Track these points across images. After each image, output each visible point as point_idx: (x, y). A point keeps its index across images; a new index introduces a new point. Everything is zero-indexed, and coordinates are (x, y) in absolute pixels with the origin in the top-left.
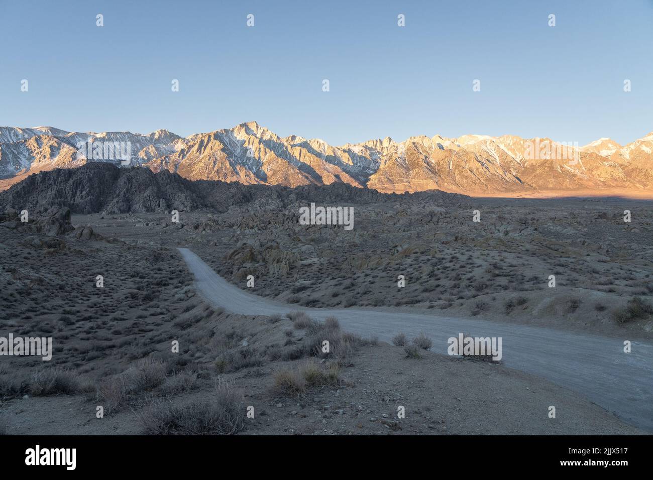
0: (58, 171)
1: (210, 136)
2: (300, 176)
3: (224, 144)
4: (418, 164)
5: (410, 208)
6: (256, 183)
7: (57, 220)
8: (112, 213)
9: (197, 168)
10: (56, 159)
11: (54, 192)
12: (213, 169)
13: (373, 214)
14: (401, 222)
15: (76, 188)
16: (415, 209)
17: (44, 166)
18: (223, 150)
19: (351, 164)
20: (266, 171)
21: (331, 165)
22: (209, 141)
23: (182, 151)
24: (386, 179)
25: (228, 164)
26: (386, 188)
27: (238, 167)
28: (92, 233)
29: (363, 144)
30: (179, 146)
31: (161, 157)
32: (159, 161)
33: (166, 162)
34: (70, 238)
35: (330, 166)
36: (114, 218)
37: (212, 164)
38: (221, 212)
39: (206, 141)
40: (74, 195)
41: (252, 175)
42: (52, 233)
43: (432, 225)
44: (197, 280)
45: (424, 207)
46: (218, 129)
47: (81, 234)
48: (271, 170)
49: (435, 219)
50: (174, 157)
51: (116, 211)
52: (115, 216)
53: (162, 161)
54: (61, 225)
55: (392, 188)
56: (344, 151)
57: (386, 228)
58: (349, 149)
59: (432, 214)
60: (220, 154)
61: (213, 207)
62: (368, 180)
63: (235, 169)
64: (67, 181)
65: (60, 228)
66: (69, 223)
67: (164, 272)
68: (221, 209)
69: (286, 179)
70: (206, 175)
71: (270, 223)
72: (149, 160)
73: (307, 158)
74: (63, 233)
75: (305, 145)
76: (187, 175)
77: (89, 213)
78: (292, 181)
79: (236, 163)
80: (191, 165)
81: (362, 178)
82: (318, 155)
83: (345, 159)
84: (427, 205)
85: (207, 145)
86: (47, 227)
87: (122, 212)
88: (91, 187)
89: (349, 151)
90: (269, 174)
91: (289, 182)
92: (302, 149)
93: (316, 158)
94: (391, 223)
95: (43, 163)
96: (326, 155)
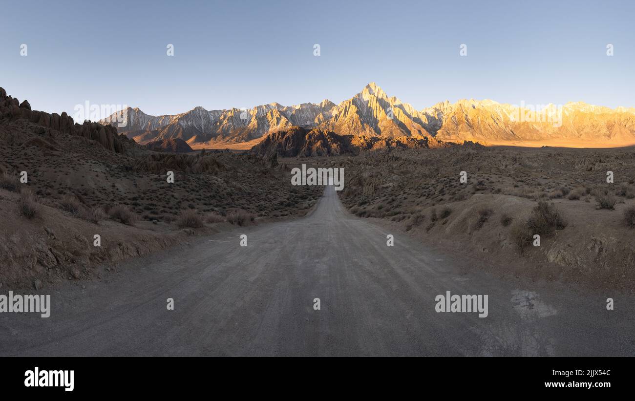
0: (279, 132)
1: (350, 102)
2: (399, 131)
3: (358, 109)
6: (375, 136)
7: (271, 159)
9: (343, 127)
10: (279, 126)
11: (277, 144)
12: (352, 127)
15: (287, 142)
16: (461, 151)
17: (274, 130)
18: (357, 113)
19: (427, 123)
20: (380, 127)
21: (416, 124)
23: (336, 116)
24: (446, 133)
25: (360, 123)
26: (446, 138)
27: (365, 125)
28: (286, 167)
29: (434, 107)
31: (325, 121)
32: (324, 124)
33: (328, 125)
34: (276, 169)
35: (416, 125)
37: (351, 124)
39: (348, 107)
40: (286, 146)
41: (373, 131)
42: (269, 167)
43: (469, 162)
44: (324, 197)
45: (465, 150)
47: (281, 168)
48: (383, 126)
49: (471, 158)
50: (332, 120)
53: (326, 124)
54: (273, 162)
55: (449, 138)
56: (424, 114)
58: (426, 113)
59: (469, 155)
60: (355, 116)
62: (436, 133)
63: (363, 126)
64: (283, 137)
65: (272, 163)
66: (276, 161)
67: (310, 191)
70: (348, 132)
72: (320, 123)
73: (403, 118)
74: (273, 167)
75: (401, 107)
76: (338, 132)
79: (364, 122)
80: (341, 125)
81: (433, 133)
82: (409, 116)
83: (424, 120)
84: (467, 149)
85: (348, 110)
86: (267, 163)
87: (307, 156)
88: (293, 141)
89: (426, 114)
90: (382, 129)
91: (393, 135)
92: (400, 111)
93: (408, 118)
95: (274, 128)
96: (413, 117)
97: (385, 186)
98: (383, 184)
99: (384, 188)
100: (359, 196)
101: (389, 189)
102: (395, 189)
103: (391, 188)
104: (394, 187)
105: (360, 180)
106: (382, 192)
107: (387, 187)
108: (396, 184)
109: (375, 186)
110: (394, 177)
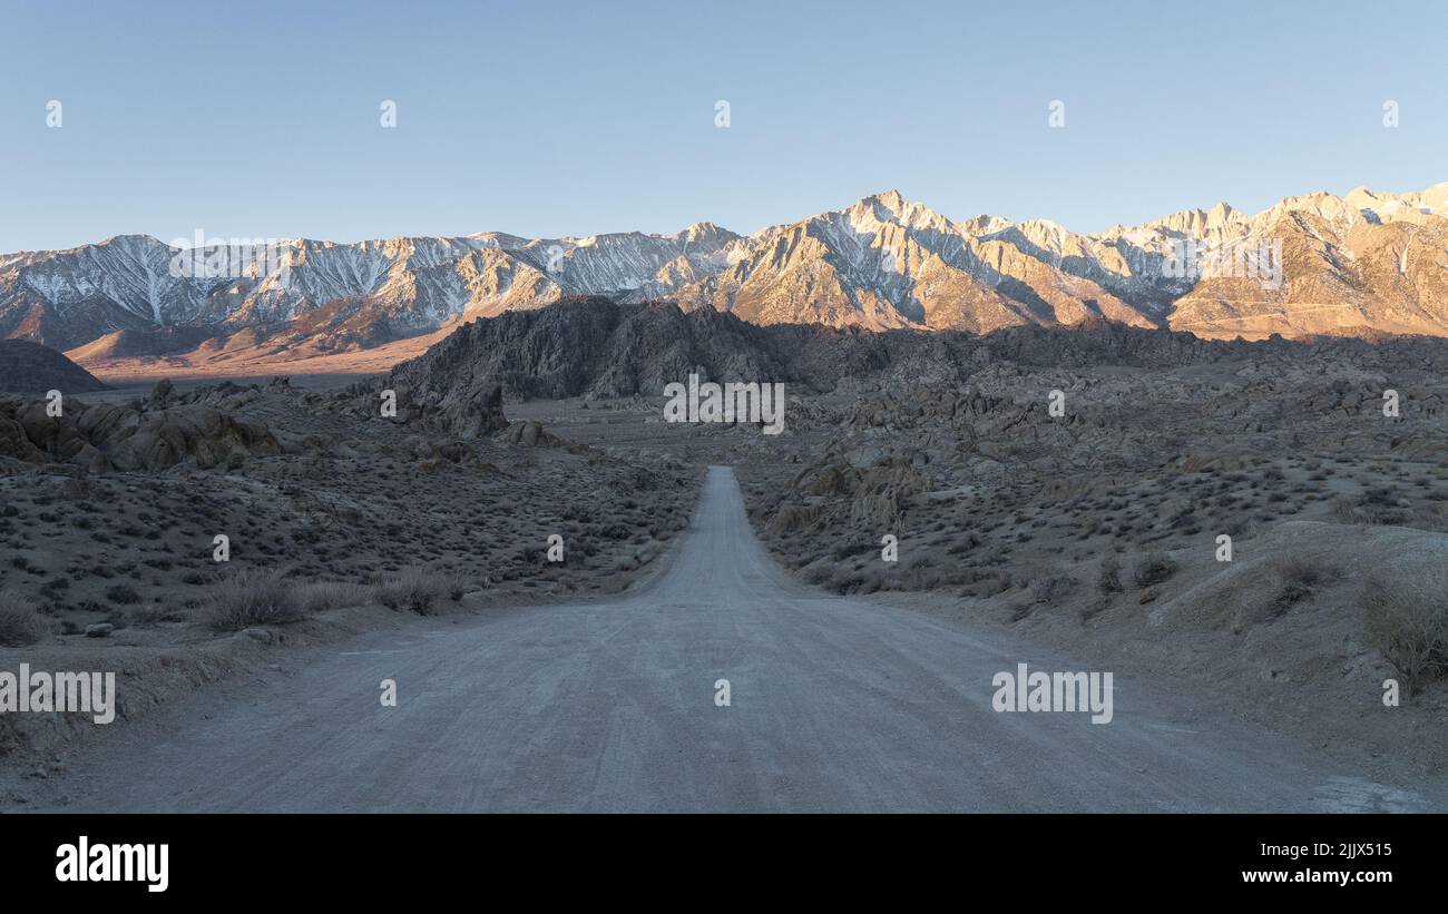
0: (508, 316)
1: (798, 230)
2: (1001, 307)
3: (829, 245)
4: (1306, 264)
5: (1283, 375)
6: (899, 327)
7: (478, 407)
8: (605, 396)
9: (772, 299)
10: (507, 294)
11: (501, 357)
12: (807, 298)
13: (1180, 390)
14: (1253, 408)
15: (540, 349)
16: (1298, 376)
17: (486, 309)
18: (827, 258)
19: (1126, 272)
20: (922, 299)
21: (1076, 279)
22: (797, 239)
23: (743, 264)
24: (1218, 307)
25: (837, 288)
26: (1220, 328)
27: (859, 293)
28: (539, 433)
29: (1156, 224)
30: (736, 255)
31: (699, 280)
32: (696, 288)
33: (711, 290)
34: (500, 441)
35: (1074, 282)
36: (606, 407)
37: (804, 288)
38: (820, 392)
39: (790, 241)
40: (535, 362)
41: (891, 311)
42: (469, 434)
43: (1341, 415)
44: (697, 530)
45: (1323, 372)
46: (816, 212)
47: (520, 435)
48: (933, 297)
49: (1350, 400)
50: (726, 278)
51: (612, 392)
52: (609, 402)
53: (702, 287)
54: (485, 417)
55: (1237, 326)
56: (1108, 244)
57: (1210, 423)
58: (1120, 239)
59: (1342, 388)
60: (820, 267)
61: (804, 380)
62: (1172, 310)
63: (852, 297)
64: (523, 335)
65: (482, 424)
66: (499, 413)
67: (638, 511)
68: (821, 386)
69: (967, 315)
70: (791, 313)
71: (922, 413)
72: (676, 286)
73: (1017, 265)
74: (489, 432)
75: (1012, 236)
76: (752, 315)
77: (562, 397)
78: (981, 320)
79: (855, 285)
80: (761, 293)
81: (1155, 307)
82: (1045, 257)
83: (1111, 262)
84: (1331, 366)
85: (793, 248)
86: (460, 421)
87: (623, 393)
88: (567, 345)
89: (1121, 244)
90: (928, 305)
91: (974, 322)
92: (1005, 246)
93: (1038, 264)
94: (1226, 411)
95: (485, 303)
96: (1063, 255)
97: (941, 495)
98: (935, 490)
99: (939, 502)
100: (838, 528)
101: (960, 510)
102: (986, 507)
103: (964, 504)
104: (979, 500)
105: (838, 476)
106: (930, 518)
107: (950, 501)
108: (986, 492)
109: (899, 496)
110: (979, 469)
